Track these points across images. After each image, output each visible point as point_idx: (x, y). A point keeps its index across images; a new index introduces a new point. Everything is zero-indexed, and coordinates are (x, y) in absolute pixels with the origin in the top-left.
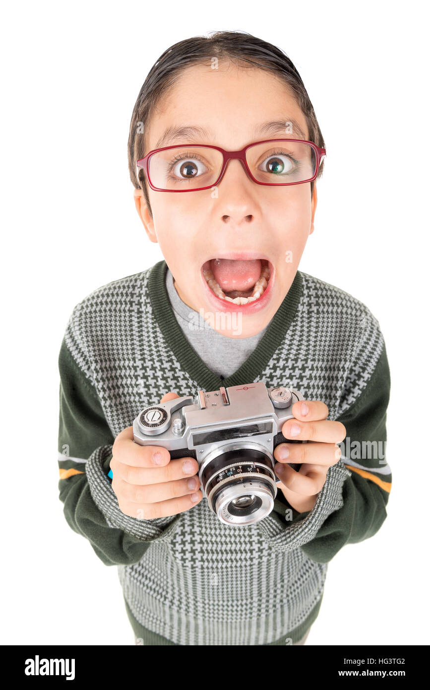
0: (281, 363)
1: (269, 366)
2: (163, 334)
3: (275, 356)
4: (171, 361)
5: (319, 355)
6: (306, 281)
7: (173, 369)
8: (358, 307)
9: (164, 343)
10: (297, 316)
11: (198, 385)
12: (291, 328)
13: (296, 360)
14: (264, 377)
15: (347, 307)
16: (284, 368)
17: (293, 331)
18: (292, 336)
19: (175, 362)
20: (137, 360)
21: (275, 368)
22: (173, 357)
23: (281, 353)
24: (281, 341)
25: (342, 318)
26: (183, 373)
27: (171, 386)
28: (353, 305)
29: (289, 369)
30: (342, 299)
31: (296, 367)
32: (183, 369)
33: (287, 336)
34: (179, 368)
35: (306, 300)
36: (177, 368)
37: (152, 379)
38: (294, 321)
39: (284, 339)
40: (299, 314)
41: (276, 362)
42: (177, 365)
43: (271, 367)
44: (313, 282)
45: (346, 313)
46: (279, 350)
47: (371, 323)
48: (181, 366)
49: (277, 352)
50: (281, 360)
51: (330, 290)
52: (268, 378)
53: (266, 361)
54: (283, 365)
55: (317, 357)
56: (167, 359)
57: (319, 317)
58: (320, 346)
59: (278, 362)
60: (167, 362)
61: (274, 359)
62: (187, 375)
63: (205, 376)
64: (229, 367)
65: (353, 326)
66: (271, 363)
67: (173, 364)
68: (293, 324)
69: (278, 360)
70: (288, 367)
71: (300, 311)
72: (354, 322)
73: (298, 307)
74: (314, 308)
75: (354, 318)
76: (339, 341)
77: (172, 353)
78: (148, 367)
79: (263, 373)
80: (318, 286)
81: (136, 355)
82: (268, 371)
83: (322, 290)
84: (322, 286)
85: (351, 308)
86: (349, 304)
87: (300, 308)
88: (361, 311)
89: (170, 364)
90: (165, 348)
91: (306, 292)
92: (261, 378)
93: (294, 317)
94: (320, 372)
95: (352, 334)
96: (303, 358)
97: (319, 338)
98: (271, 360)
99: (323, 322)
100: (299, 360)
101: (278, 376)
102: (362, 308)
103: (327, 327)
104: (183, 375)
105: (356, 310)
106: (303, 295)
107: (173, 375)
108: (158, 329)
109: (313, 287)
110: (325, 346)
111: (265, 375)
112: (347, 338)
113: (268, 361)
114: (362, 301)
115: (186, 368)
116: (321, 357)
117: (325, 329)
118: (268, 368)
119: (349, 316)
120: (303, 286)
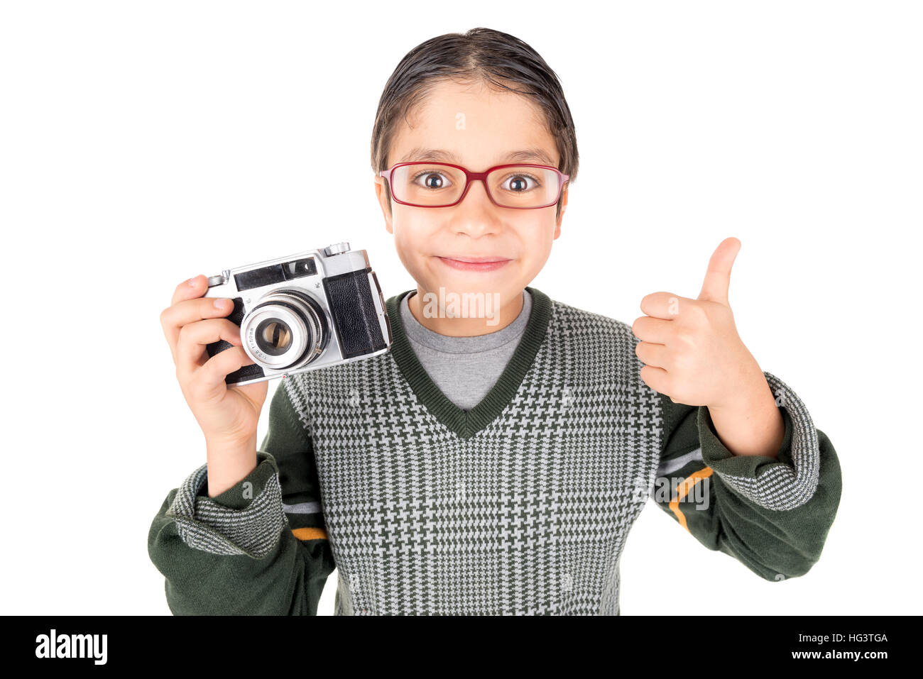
0: (533, 390)
1: (519, 393)
2: (398, 364)
3: (525, 382)
4: (406, 393)
5: (578, 379)
6: (556, 305)
7: (408, 403)
8: (615, 326)
9: (398, 374)
10: (547, 338)
11: (437, 420)
12: (541, 351)
13: (550, 386)
14: (514, 407)
15: (603, 327)
16: (536, 396)
17: (543, 354)
18: (542, 359)
19: (410, 394)
20: (365, 397)
21: (525, 395)
22: (409, 389)
23: (532, 378)
24: (531, 364)
25: (599, 338)
26: (420, 406)
27: (406, 422)
28: (610, 325)
29: (543, 397)
30: (596, 320)
31: (551, 394)
32: (420, 402)
33: (537, 359)
34: (416, 401)
35: (556, 324)
36: (413, 401)
37: (383, 416)
38: (543, 344)
39: (534, 362)
40: (549, 337)
41: (526, 388)
42: (413, 398)
43: (521, 394)
44: (564, 307)
45: (603, 333)
46: (529, 374)
47: (633, 339)
48: (418, 398)
49: (527, 376)
50: (532, 386)
51: (583, 314)
52: (519, 407)
53: (515, 388)
54: (534, 391)
55: (575, 381)
56: (401, 392)
57: (573, 340)
58: (579, 369)
59: (529, 389)
60: (401, 394)
61: (524, 385)
62: (425, 409)
63: (445, 408)
64: (473, 398)
65: (613, 344)
66: (521, 390)
67: (409, 396)
68: (542, 346)
69: (528, 385)
70: (541, 394)
71: (549, 334)
72: (613, 340)
73: (547, 330)
74: (567, 333)
75: (612, 336)
76: (600, 362)
77: (407, 384)
78: (378, 403)
79: (513, 401)
80: (569, 311)
81: (365, 392)
82: (518, 400)
83: (573, 314)
84: (574, 311)
85: (608, 328)
86: (605, 324)
87: (550, 331)
88: (619, 328)
89: (405, 397)
90: (400, 379)
91: (555, 316)
92: (511, 408)
93: (543, 339)
94: (581, 398)
95: (613, 353)
96: (558, 383)
97: (577, 361)
98: (521, 387)
99: (579, 344)
100: (554, 386)
101: (530, 405)
102: (620, 326)
103: (584, 349)
104: (420, 409)
105: (614, 329)
106: (553, 319)
107: (408, 410)
108: (392, 360)
109: (564, 312)
110: (584, 369)
111: (515, 404)
112: (608, 358)
113: (518, 388)
114: (619, 319)
115: (423, 400)
116: (581, 381)
117: (581, 351)
118: (517, 396)
119: (607, 336)
120: (552, 310)
